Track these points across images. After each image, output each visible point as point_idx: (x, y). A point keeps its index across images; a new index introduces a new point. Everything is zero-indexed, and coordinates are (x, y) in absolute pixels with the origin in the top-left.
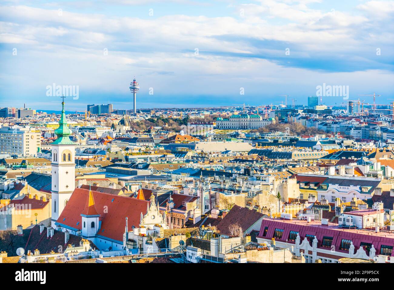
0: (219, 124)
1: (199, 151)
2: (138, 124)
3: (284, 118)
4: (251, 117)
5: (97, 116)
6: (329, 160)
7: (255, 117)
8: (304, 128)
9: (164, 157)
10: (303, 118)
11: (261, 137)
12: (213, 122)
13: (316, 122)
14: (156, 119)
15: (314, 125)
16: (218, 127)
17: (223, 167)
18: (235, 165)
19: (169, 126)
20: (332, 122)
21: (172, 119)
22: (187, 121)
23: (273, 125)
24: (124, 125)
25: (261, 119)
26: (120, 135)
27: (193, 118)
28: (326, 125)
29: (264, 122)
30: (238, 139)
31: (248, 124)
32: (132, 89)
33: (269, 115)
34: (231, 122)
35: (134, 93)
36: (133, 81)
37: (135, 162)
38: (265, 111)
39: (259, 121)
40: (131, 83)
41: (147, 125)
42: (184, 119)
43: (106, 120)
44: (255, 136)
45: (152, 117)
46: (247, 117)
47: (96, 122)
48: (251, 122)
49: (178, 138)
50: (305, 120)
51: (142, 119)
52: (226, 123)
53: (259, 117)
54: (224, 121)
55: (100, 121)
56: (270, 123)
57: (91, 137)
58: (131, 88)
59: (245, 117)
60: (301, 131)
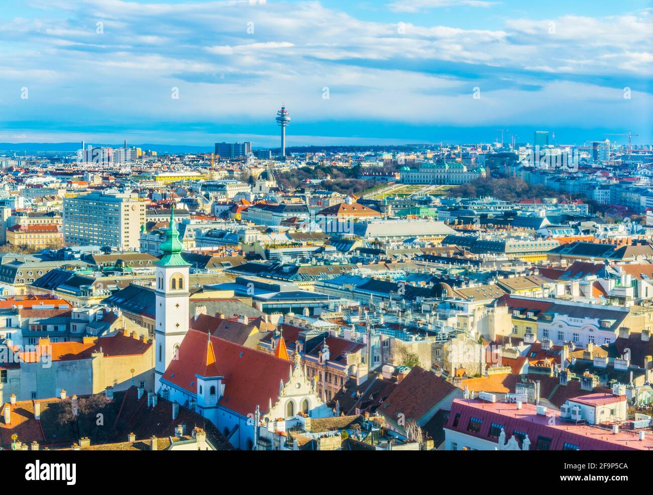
0: (405, 177)
1: (372, 239)
2: (287, 176)
3: (499, 167)
4: (450, 167)
5: (228, 162)
6: (559, 255)
7: (456, 167)
8: (527, 186)
9: (321, 253)
10: (525, 168)
11: (463, 207)
12: (396, 174)
13: (544, 176)
14: (313, 168)
15: (542, 181)
16: (403, 180)
17: (404, 273)
18: (421, 271)
19: (332, 178)
20: (568, 178)
21: (336, 167)
22: (358, 170)
23: (482, 178)
24: (267, 180)
25: (465, 169)
26: (261, 197)
27: (367, 166)
28: (559, 180)
29: (470, 175)
30: (429, 207)
31: (446, 177)
32: (279, 121)
33: (477, 158)
34: (421, 174)
35: (283, 126)
36: (281, 110)
37: (278, 262)
38: (472, 153)
39: (462, 172)
40: (279, 112)
41: (300, 177)
42: (355, 167)
43: (241, 169)
44: (454, 205)
45: (307, 164)
46: (445, 167)
47: (226, 172)
48: (450, 174)
49: (344, 209)
50: (529, 172)
51: (294, 167)
52: (415, 175)
53: (463, 167)
54: (412, 172)
55: (232, 171)
56: (478, 176)
57: (218, 200)
58: (277, 119)
59: (441, 167)
60: (523, 190)
